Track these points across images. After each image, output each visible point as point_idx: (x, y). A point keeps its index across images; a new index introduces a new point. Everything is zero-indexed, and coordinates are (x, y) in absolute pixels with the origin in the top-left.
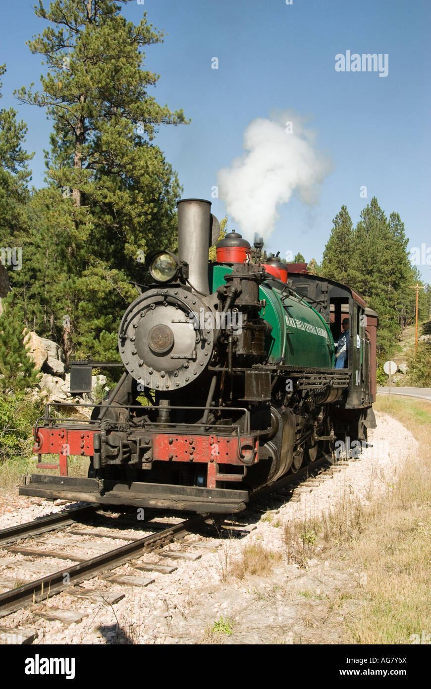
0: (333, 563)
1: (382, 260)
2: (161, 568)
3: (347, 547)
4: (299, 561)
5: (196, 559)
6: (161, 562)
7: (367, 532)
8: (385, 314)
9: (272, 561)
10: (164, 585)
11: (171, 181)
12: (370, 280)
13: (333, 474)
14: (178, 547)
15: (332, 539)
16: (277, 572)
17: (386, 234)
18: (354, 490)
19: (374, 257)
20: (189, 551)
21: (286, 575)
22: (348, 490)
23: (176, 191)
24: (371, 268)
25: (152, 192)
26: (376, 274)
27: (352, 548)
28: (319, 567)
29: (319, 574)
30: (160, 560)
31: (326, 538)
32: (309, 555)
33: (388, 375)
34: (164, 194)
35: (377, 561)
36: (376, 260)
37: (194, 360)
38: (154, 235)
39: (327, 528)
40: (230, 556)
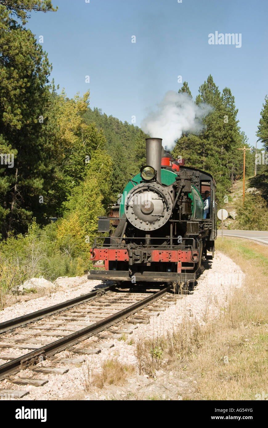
0: (176, 373)
1: (216, 127)
2: (35, 381)
3: (188, 360)
4: (148, 372)
5: (64, 373)
6: (34, 377)
7: (203, 347)
8: (219, 171)
9: (126, 373)
10: (37, 396)
11: (42, 60)
12: (206, 143)
13: (176, 300)
14: (49, 364)
15: (175, 353)
16: (131, 382)
17: (219, 106)
18: (193, 313)
19: (209, 125)
20: (58, 366)
21: (138, 384)
22: (189, 313)
23: (46, 68)
24: (208, 133)
25: (25, 69)
26: (211, 139)
27: (192, 361)
28: (165, 376)
29: (165, 383)
30: (34, 375)
31: (170, 353)
32: (156, 367)
33: (221, 221)
34: (36, 71)
35: (212, 370)
36: (211, 127)
37: (163, 217)
38: (27, 106)
39: (171, 345)
40: (92, 371)
